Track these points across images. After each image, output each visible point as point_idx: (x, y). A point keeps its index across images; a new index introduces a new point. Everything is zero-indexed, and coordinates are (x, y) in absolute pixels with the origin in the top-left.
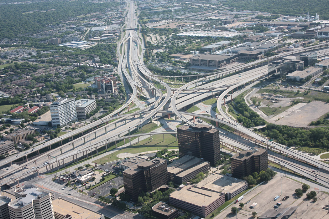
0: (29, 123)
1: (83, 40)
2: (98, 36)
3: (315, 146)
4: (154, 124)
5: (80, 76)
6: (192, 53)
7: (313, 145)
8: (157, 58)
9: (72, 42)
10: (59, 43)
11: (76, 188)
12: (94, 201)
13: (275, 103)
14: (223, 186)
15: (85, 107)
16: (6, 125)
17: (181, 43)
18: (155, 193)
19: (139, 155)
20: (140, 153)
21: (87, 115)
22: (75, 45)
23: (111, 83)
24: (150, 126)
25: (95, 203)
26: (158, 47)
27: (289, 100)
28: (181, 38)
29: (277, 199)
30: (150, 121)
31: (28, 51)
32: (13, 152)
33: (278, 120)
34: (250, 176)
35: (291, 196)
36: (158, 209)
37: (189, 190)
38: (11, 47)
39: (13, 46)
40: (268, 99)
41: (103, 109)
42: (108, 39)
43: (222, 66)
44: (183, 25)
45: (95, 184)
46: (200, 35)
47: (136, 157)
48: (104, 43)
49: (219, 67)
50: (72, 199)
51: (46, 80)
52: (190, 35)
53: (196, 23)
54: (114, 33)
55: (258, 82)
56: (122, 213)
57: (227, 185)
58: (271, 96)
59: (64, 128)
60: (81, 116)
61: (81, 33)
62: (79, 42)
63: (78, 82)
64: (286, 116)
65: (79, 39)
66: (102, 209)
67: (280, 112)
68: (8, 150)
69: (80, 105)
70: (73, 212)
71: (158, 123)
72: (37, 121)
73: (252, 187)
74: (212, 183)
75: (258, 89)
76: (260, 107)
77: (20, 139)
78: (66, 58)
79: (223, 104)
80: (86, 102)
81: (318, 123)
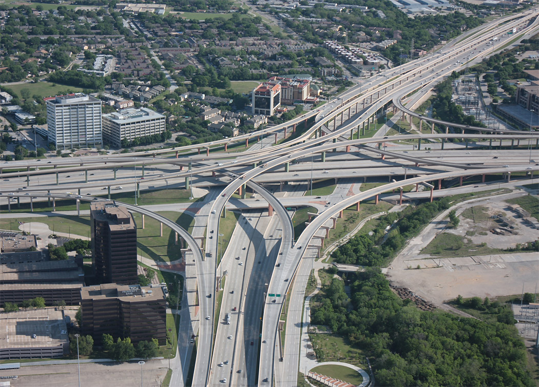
0: (32, 126)
4: (188, 191)
7: (357, 341)
13: (495, 232)
20: (55, 233)
21: (124, 141)
23: (270, 95)
24: (176, 193)
33: (418, 268)
40: (500, 220)
47: (37, 235)
48: (473, 12)
57: (27, 334)
58: (518, 216)
59: (55, 152)
64: (450, 267)
69: (121, 117)
71: (201, 194)
76: (451, 231)
78: (340, 26)
79: (399, 202)
80: (141, 116)
81: (472, 304)
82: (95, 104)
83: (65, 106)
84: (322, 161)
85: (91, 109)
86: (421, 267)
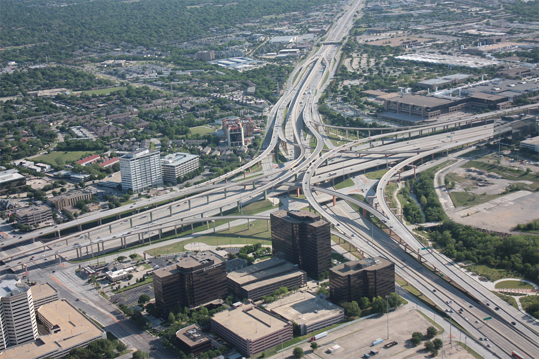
0: (93, 182)
1: (249, 57)
2: (273, 52)
3: (498, 267)
4: (269, 201)
5: (209, 115)
6: (400, 91)
7: (497, 264)
8: (341, 94)
9: (231, 59)
10: (211, 59)
11: (100, 287)
12: (112, 310)
13: (480, 186)
14: (303, 312)
15: (177, 166)
16: (59, 182)
17: (394, 72)
18: (198, 310)
19: (217, 249)
20: (219, 246)
21: (179, 179)
22: (233, 64)
23: (241, 131)
24: (261, 204)
25: (111, 313)
26: (354, 76)
27: (506, 183)
28: (398, 63)
29: (376, 344)
30: (263, 198)
31: (159, 69)
32: (49, 223)
33: (468, 215)
34: (353, 302)
35: (404, 342)
36: (184, 334)
37: (245, 312)
38: (141, 60)
39: (145, 59)
40: (473, 179)
41: (210, 171)
42: (287, 57)
43: (431, 116)
44: (413, 42)
45: (127, 286)
46: (430, 61)
47: (210, 251)
48: (277, 63)
49: (427, 117)
50: (84, 303)
51: (156, 118)
52: (415, 59)
53: (438, 40)
54: (300, 49)
55: (474, 148)
56: (139, 334)
57: (310, 312)
58: (481, 173)
59: (136, 195)
60: (169, 179)
61: (252, 44)
62: (242, 59)
63: (201, 125)
64: (485, 211)
65: (243, 55)
66: (116, 324)
67: (478, 203)
68: (41, 220)
69: (171, 161)
70: (70, 322)
71: (276, 201)
72: (106, 179)
73: (353, 320)
74: (291, 306)
75: (467, 161)
76: (453, 191)
77: (66, 204)
78: (207, 84)
79: (398, 181)
80: (182, 158)
81: (529, 228)
82: (156, 154)
83: (136, 159)
84: (326, 165)
85: (153, 158)
86: (470, 214)
